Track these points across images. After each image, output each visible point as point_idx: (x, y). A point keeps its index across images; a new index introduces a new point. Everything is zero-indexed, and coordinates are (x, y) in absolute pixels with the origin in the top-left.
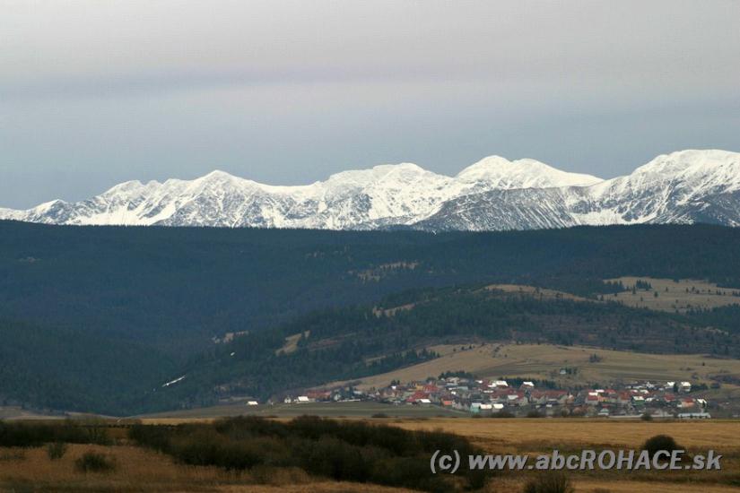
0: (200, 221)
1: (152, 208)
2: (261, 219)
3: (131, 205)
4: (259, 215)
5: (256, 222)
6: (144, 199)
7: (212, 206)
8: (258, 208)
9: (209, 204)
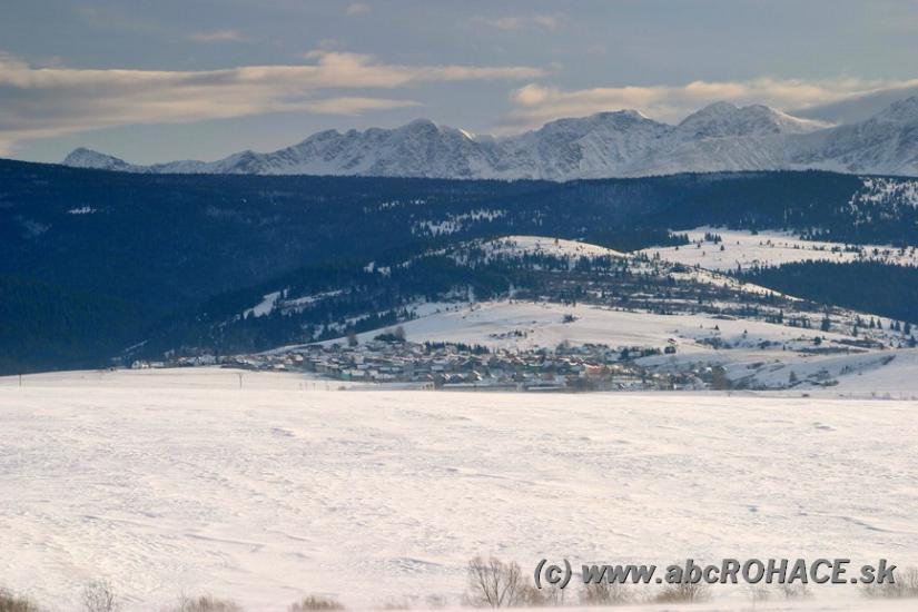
0: (401, 173)
1: (350, 159)
2: (467, 171)
3: (329, 157)
4: (464, 167)
5: (461, 174)
6: (342, 149)
7: (415, 156)
8: (464, 159)
9: (411, 154)
